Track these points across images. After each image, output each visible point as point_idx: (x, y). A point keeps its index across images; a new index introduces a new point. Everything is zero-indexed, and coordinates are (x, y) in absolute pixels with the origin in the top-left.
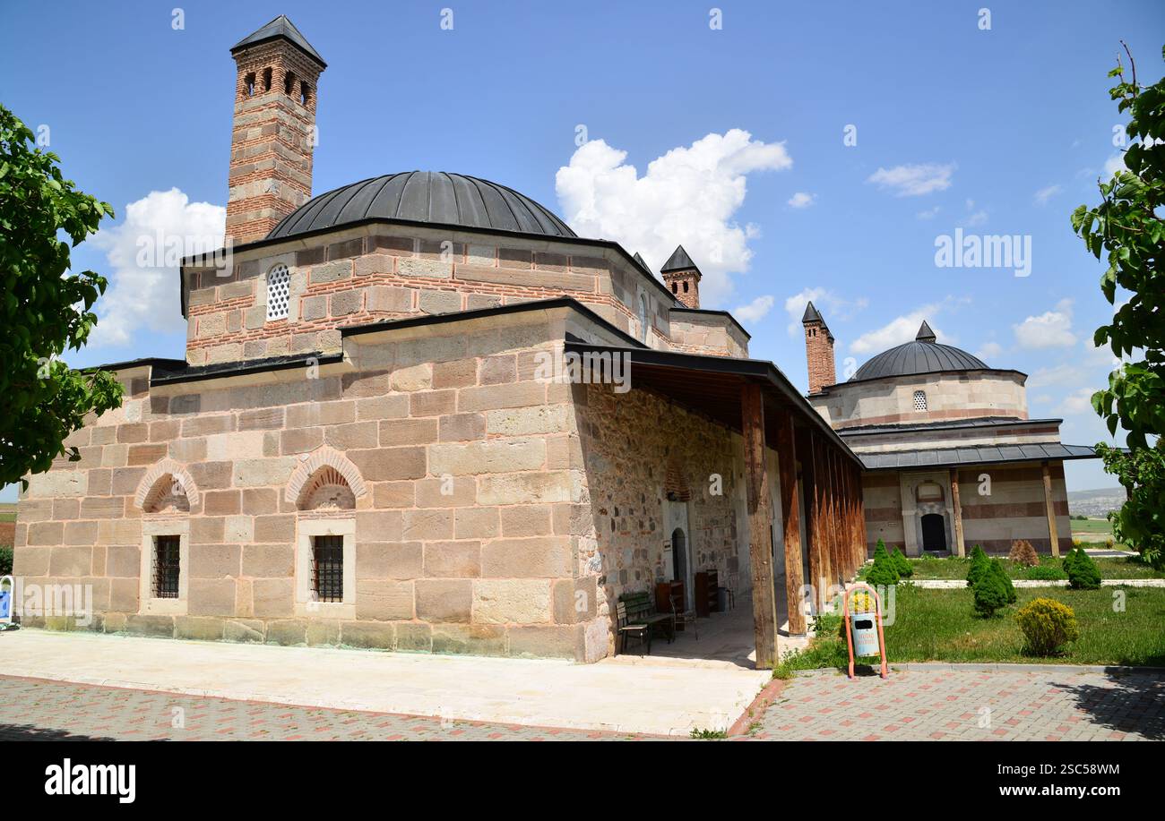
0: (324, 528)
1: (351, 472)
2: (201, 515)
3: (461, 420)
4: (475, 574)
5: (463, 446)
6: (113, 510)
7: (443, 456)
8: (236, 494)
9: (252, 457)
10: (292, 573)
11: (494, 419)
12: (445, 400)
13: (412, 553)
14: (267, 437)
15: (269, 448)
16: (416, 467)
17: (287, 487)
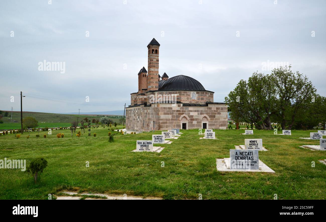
0: (204, 122)
1: (208, 117)
2: (190, 121)
3: (219, 113)
4: (220, 126)
5: (219, 115)
6: (176, 120)
7: (217, 116)
8: (194, 119)
9: (196, 115)
10: (201, 127)
11: (222, 113)
12: (217, 111)
13: (214, 125)
14: (198, 113)
15: (198, 114)
16: (214, 117)
17: (201, 118)
